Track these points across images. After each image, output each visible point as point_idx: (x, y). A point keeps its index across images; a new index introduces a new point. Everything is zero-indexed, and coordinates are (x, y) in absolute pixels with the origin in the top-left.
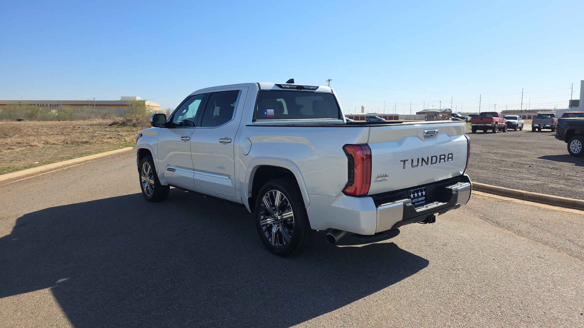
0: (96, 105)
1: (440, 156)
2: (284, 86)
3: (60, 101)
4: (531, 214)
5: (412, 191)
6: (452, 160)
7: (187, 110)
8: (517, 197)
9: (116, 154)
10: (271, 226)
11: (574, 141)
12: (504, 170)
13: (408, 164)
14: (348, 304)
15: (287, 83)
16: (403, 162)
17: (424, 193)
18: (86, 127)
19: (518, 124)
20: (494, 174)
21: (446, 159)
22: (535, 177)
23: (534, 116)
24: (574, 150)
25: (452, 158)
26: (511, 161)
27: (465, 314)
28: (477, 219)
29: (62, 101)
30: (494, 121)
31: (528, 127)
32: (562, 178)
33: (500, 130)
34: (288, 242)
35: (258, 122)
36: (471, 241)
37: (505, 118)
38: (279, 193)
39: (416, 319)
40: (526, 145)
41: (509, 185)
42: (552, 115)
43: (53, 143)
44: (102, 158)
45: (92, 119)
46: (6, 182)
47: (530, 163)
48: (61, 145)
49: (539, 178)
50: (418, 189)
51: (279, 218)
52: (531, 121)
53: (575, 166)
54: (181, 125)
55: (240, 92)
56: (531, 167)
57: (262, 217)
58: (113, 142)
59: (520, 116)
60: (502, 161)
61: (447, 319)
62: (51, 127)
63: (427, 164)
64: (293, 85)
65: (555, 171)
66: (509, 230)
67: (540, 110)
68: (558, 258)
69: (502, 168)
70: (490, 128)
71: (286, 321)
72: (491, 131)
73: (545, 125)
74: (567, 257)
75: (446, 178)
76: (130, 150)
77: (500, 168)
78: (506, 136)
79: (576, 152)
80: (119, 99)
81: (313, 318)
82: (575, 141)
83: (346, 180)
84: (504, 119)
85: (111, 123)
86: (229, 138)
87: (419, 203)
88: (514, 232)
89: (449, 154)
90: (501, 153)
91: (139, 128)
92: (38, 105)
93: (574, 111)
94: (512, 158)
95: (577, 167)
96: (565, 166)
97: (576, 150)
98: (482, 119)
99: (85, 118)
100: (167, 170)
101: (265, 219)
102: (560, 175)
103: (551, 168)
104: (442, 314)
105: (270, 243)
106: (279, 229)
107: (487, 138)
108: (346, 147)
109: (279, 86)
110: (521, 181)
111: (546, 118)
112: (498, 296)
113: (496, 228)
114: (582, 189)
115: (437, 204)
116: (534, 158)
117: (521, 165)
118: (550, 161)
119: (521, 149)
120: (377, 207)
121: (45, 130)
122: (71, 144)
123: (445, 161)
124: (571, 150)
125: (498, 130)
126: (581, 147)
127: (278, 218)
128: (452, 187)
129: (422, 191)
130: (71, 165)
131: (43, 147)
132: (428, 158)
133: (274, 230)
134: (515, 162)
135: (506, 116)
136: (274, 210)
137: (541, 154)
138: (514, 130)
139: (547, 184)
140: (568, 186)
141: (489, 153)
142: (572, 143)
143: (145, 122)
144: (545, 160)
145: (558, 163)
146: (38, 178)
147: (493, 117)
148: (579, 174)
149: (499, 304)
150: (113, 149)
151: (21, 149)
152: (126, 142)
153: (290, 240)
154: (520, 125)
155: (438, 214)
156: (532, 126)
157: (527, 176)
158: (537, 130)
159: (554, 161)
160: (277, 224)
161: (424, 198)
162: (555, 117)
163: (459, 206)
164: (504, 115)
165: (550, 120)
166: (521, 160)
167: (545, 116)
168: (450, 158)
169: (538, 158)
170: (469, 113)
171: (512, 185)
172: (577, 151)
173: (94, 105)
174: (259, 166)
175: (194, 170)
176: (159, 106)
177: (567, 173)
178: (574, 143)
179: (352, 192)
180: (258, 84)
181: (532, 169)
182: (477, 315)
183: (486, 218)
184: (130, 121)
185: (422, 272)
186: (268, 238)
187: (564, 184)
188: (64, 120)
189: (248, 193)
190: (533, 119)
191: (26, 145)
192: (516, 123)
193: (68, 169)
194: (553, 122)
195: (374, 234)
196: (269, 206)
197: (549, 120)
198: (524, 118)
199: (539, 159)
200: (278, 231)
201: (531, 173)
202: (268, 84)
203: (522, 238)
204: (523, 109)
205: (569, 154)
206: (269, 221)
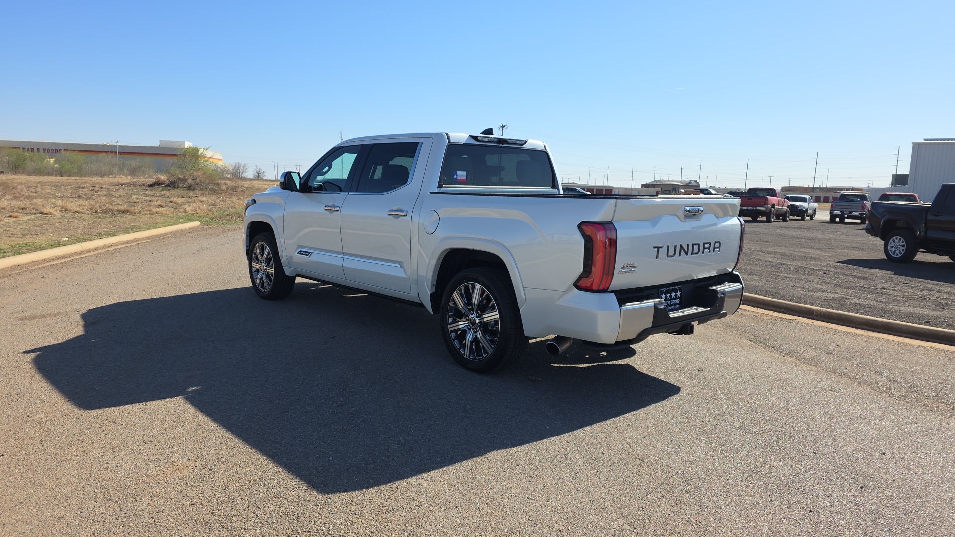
0: (120, 153)
1: (704, 244)
2: (480, 139)
3: (60, 143)
4: (823, 337)
5: (664, 290)
6: (719, 251)
7: (330, 167)
8: (804, 315)
9: (177, 231)
10: (464, 332)
11: (895, 237)
12: (785, 277)
13: (663, 251)
14: (580, 429)
15: (482, 133)
16: (656, 249)
17: (679, 294)
18: (113, 187)
19: (807, 210)
20: (770, 282)
21: (712, 248)
22: (832, 289)
23: (833, 198)
24: (894, 253)
25: (719, 248)
26: (796, 265)
27: (732, 446)
28: (745, 341)
29: (64, 144)
30: (769, 202)
31: (823, 215)
32: (872, 292)
33: (778, 218)
34: (490, 353)
35: (446, 188)
36: (737, 368)
37: (788, 198)
38: (478, 287)
39: (669, 447)
40: (820, 242)
41: (792, 298)
42: (864, 198)
43: (75, 210)
44: (159, 236)
45: (114, 175)
46: (30, 265)
47: (824, 269)
48: (88, 214)
49: (837, 289)
50: (672, 288)
51: (477, 321)
52: (829, 205)
53: (893, 276)
54: (320, 189)
55: (419, 145)
56: (825, 274)
57: (450, 320)
58: (168, 213)
59: (811, 197)
60: (782, 264)
61: (709, 449)
62: (57, 186)
63: (687, 253)
64: (491, 138)
65: (863, 282)
66: (791, 356)
67: (844, 189)
68: (858, 393)
69: (781, 275)
70: (762, 213)
71: (505, 441)
72: (764, 219)
73: (851, 212)
74: (872, 392)
75: (709, 276)
76: (196, 225)
77: (778, 274)
78: (788, 228)
79: (897, 254)
80: (157, 145)
81: (537, 441)
82: (897, 239)
83: (580, 269)
84: (786, 200)
85: (151, 183)
86: (403, 209)
87: (672, 307)
88: (799, 360)
89: (716, 242)
90: (779, 252)
91: (197, 192)
92: (23, 148)
93: (900, 192)
94: (797, 260)
95: (897, 277)
96: (878, 275)
97: (897, 252)
98: (751, 199)
99: (103, 173)
100: (298, 253)
101: (455, 321)
102: (870, 288)
103: (857, 278)
104: (702, 445)
105: (461, 356)
106: (476, 336)
107: (757, 230)
108: (582, 226)
109: (475, 138)
110: (810, 294)
111: (853, 201)
112: (775, 429)
113: (773, 354)
114: (901, 308)
115: (696, 309)
116: (831, 263)
117: (811, 272)
118: (855, 267)
119: (811, 248)
120: (620, 306)
121: (48, 190)
122: (102, 213)
123: (710, 252)
124: (890, 251)
125: (775, 218)
126: (905, 248)
127: (475, 322)
128: (717, 288)
129: (676, 292)
130: (116, 245)
131: (62, 217)
132: (688, 245)
133: (469, 337)
134: (802, 266)
135: (789, 196)
136: (470, 310)
137: (843, 256)
138: (800, 218)
139: (848, 298)
140: (880, 302)
141: (761, 251)
142: (891, 240)
143: (207, 183)
144: (848, 265)
145: (868, 271)
146: (76, 261)
147: (768, 197)
148: (898, 287)
149: (776, 438)
150: (171, 224)
151: (29, 218)
152: (186, 214)
153: (492, 350)
154: (810, 212)
155: (697, 322)
156: (831, 213)
157: (819, 287)
158: (837, 220)
159: (861, 268)
160: (474, 328)
161: (679, 300)
162: (867, 201)
163: (725, 315)
164: (785, 193)
165: (860, 205)
166: (811, 264)
167: (851, 198)
168: (717, 248)
169: (838, 262)
170: (728, 189)
171: (797, 297)
172: (899, 254)
173: (116, 152)
174: (450, 249)
175: (344, 254)
176: (221, 158)
177: (880, 286)
178: (894, 241)
179: (589, 285)
180: (447, 134)
181: (827, 278)
182: (748, 447)
183: (757, 340)
184: (184, 180)
185: (672, 399)
186: (459, 349)
187: (875, 300)
188: (70, 176)
189: (431, 287)
190: (832, 202)
191: (34, 211)
192: (804, 208)
193: (114, 252)
194: (864, 207)
195: (614, 342)
196: (462, 305)
197: (858, 205)
198: (817, 200)
199: (839, 264)
200: (475, 340)
201: (825, 283)
202: (460, 136)
203: (809, 368)
204: (817, 186)
205: (886, 258)
206: (462, 324)
